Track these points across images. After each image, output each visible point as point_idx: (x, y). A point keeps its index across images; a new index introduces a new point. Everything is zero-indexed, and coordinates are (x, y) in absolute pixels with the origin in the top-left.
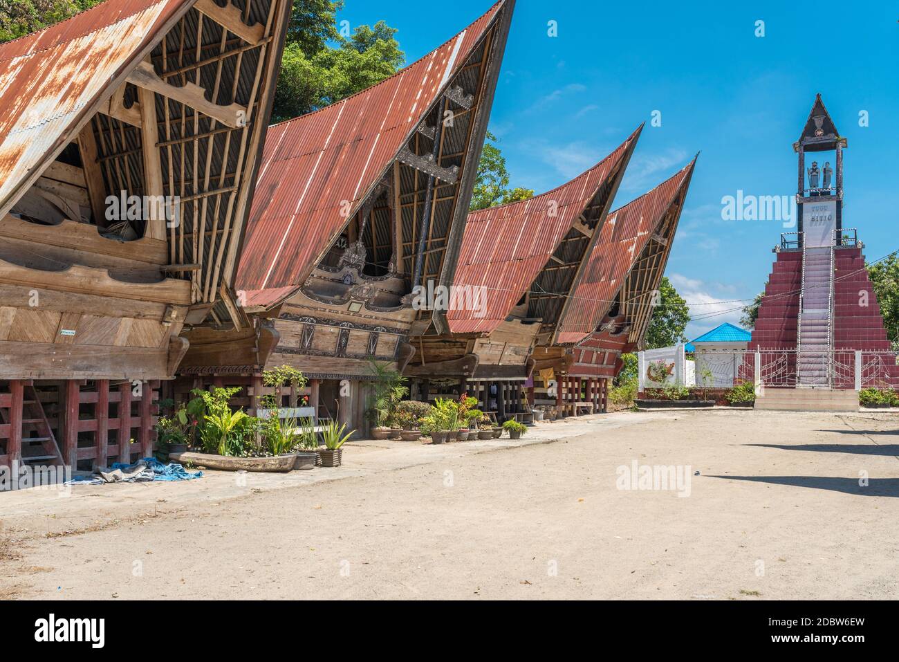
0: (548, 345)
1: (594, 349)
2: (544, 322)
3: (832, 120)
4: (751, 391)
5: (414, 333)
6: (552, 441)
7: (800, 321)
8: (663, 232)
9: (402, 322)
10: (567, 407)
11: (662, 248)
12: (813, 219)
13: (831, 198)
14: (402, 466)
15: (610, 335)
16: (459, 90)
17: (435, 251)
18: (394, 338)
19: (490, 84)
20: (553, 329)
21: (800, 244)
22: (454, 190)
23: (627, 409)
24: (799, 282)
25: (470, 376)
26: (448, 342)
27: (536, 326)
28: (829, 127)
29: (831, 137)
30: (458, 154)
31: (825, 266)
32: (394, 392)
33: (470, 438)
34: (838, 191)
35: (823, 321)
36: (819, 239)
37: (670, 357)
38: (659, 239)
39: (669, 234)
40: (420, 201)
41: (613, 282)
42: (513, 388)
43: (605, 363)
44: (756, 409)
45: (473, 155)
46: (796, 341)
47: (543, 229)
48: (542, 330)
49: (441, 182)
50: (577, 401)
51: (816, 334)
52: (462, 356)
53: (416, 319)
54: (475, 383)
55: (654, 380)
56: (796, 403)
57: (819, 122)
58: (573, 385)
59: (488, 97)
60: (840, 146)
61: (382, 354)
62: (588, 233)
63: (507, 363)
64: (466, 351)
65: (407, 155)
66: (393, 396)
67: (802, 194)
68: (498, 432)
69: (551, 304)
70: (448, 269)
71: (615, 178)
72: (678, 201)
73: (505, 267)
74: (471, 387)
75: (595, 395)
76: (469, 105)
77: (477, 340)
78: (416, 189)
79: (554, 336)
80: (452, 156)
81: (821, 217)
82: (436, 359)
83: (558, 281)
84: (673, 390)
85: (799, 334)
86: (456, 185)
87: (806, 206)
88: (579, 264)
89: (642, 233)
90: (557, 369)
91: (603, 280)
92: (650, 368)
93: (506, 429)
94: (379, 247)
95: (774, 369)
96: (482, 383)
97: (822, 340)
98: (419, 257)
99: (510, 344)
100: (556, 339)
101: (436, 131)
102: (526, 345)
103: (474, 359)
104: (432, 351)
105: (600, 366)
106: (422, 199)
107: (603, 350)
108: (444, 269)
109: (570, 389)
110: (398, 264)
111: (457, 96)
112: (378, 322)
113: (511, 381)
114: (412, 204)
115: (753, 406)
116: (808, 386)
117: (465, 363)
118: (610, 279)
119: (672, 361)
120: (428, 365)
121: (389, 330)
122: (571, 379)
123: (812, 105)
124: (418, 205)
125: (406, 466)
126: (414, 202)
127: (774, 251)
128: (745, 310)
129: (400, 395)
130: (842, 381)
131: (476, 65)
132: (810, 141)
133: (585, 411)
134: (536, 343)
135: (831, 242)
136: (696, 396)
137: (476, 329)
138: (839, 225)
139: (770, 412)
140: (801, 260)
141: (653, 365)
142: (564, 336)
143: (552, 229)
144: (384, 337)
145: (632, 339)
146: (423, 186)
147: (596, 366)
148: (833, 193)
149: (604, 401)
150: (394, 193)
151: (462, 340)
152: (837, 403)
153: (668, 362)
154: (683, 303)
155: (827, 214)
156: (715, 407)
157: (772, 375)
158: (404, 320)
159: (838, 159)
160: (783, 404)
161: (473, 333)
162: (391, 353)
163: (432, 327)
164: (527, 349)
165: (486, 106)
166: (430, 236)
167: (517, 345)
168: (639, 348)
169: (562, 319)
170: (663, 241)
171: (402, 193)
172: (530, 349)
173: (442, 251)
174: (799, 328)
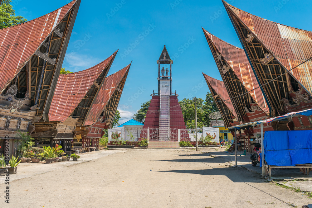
0: (81, 126)
1: (95, 128)
2: (80, 118)
3: (169, 54)
4: (146, 142)
5: (35, 121)
6: (89, 161)
7: (160, 119)
8: (120, 87)
9: (30, 116)
10: (86, 148)
11: (119, 93)
12: (163, 86)
13: (168, 80)
14: (43, 172)
15: (101, 123)
16: (59, 30)
17: (45, 90)
18: (26, 123)
19: (70, 29)
20: (83, 120)
21: (159, 94)
22: (54, 67)
23: (105, 148)
24: (159, 106)
25: (55, 138)
26: (46, 124)
27: (77, 119)
28: (168, 57)
29: (168, 60)
30: (56, 54)
31: (167, 101)
32: (29, 144)
33: (59, 161)
34: (170, 77)
35: (167, 119)
36: (165, 93)
37: (119, 131)
38: (118, 90)
39: (121, 88)
40: (39, 70)
41: (103, 104)
42: (68, 142)
43: (98, 132)
44: (148, 148)
45: (62, 55)
46: (159, 125)
47: (83, 83)
48: (79, 120)
49: (49, 64)
50: (89, 146)
51: (165, 123)
52: (51, 130)
53: (35, 116)
54: (56, 140)
55: (114, 138)
56: (161, 146)
57: (165, 55)
58: (88, 140)
59: (69, 34)
60: (171, 63)
61: (22, 129)
62: (98, 86)
63: (67, 133)
64: (53, 128)
65: (38, 53)
66: (29, 145)
67: (159, 78)
68: (69, 158)
69: (82, 111)
70: (50, 97)
71: (108, 67)
72: (125, 77)
73: (68, 97)
74: (54, 142)
75: (95, 144)
76: (62, 36)
77: (58, 124)
78: (38, 66)
79: (83, 123)
80: (54, 54)
81: (165, 85)
82: (41, 131)
83: (86, 103)
84: (120, 142)
85: (160, 123)
86: (55, 65)
87: (161, 81)
88: (94, 97)
89: (113, 87)
90: (82, 135)
91: (99, 103)
92: (112, 134)
93: (72, 157)
94: (20, 87)
95: (153, 135)
96: (58, 140)
97: (167, 125)
98: (38, 92)
99: (68, 126)
100: (84, 124)
101: (48, 44)
102: (73, 126)
103: (57, 131)
104: (39, 128)
105: (97, 134)
106: (41, 69)
107: (98, 128)
108: (48, 97)
109: (87, 142)
110: (29, 94)
111: (58, 32)
112: (21, 116)
113: (68, 139)
114: (36, 71)
115: (147, 147)
116: (164, 141)
117: (53, 132)
118: (102, 103)
119: (120, 132)
120: (37, 133)
121: (25, 120)
122: (87, 138)
123: (163, 49)
124: (38, 72)
125: (44, 172)
126: (37, 70)
127: (151, 96)
128: (134, 115)
129: (31, 145)
130: (174, 139)
131: (65, 21)
132: (162, 60)
133: (92, 150)
134: (76, 125)
135: (168, 94)
136: (128, 144)
137: (58, 120)
138: (171, 89)
139: (154, 149)
140: (160, 99)
141: (114, 133)
142: (87, 123)
143: (86, 84)
144: (24, 122)
145: (107, 124)
146: (41, 65)
147: (96, 133)
148: (169, 78)
149: (98, 146)
150: (29, 67)
151: (52, 124)
152: (173, 146)
153: (119, 132)
154: (118, 112)
155: (167, 84)
156: (135, 148)
157: (153, 137)
158: (31, 116)
159: (170, 67)
160: (157, 146)
161: (57, 121)
162: (25, 129)
163: (42, 119)
164: (74, 127)
165: (68, 37)
166: (43, 84)
167: (70, 126)
168: (110, 127)
169: (87, 117)
170: (119, 90)
171: (32, 67)
172: (75, 128)
173: (48, 90)
174: (160, 121)
